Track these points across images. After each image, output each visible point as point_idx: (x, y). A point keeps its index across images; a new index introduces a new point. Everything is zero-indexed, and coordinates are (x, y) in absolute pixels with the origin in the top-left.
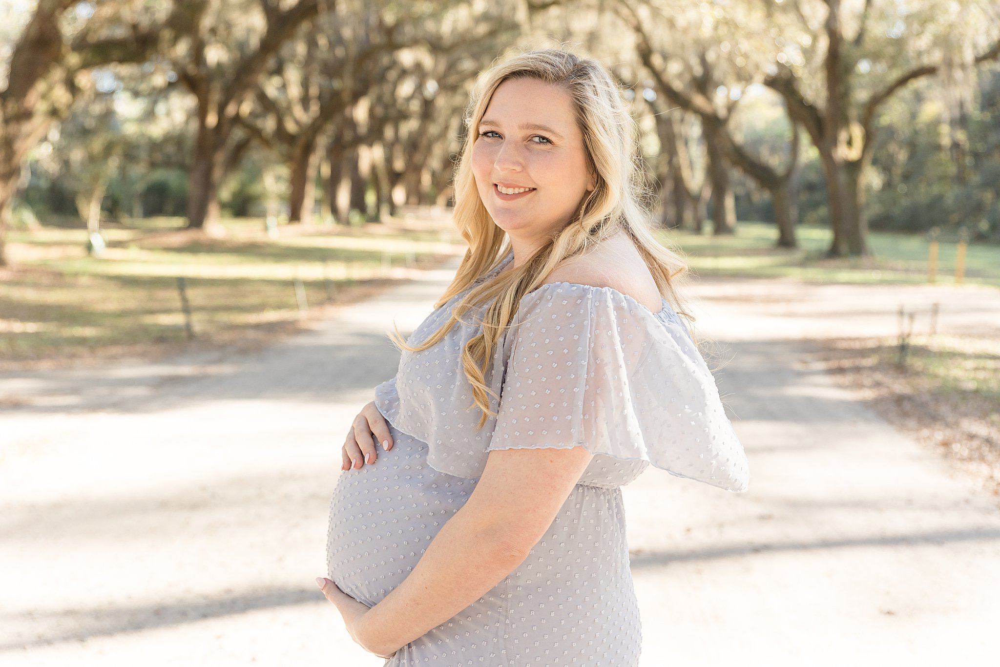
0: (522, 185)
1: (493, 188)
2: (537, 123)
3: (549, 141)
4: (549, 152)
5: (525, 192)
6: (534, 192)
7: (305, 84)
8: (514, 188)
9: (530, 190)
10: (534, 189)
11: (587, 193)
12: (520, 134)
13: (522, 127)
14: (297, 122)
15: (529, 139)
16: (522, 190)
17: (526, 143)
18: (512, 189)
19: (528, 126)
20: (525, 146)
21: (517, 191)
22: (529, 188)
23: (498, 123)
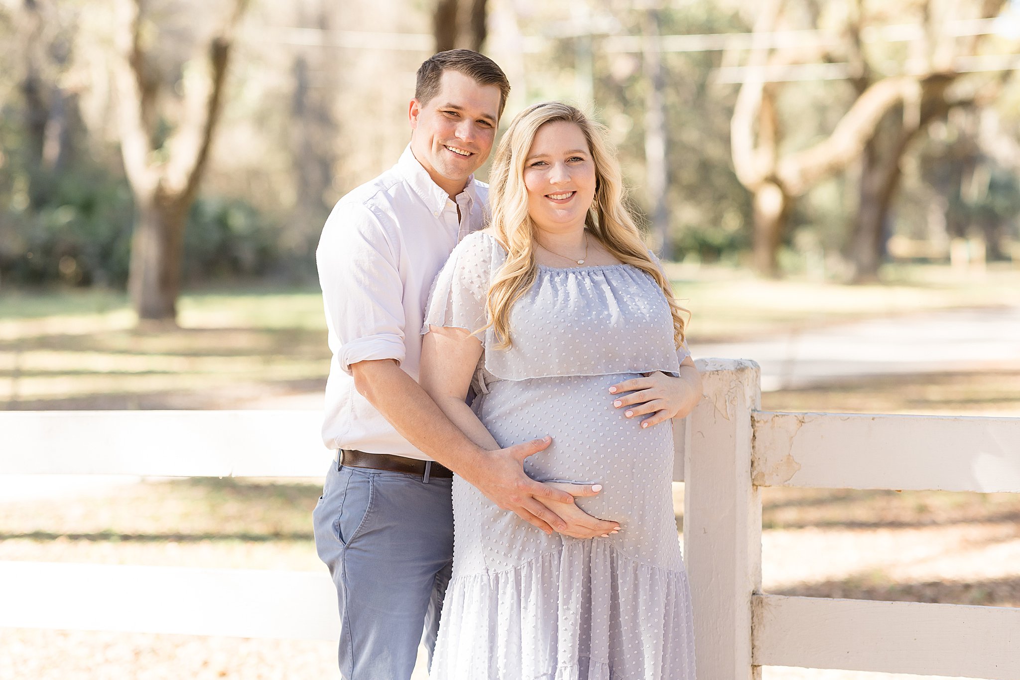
1: (546, 198)
3: (581, 159)
4: (582, 165)
6: (576, 194)
8: (566, 194)
12: (563, 158)
13: (566, 153)
16: (570, 194)
23: (543, 155)
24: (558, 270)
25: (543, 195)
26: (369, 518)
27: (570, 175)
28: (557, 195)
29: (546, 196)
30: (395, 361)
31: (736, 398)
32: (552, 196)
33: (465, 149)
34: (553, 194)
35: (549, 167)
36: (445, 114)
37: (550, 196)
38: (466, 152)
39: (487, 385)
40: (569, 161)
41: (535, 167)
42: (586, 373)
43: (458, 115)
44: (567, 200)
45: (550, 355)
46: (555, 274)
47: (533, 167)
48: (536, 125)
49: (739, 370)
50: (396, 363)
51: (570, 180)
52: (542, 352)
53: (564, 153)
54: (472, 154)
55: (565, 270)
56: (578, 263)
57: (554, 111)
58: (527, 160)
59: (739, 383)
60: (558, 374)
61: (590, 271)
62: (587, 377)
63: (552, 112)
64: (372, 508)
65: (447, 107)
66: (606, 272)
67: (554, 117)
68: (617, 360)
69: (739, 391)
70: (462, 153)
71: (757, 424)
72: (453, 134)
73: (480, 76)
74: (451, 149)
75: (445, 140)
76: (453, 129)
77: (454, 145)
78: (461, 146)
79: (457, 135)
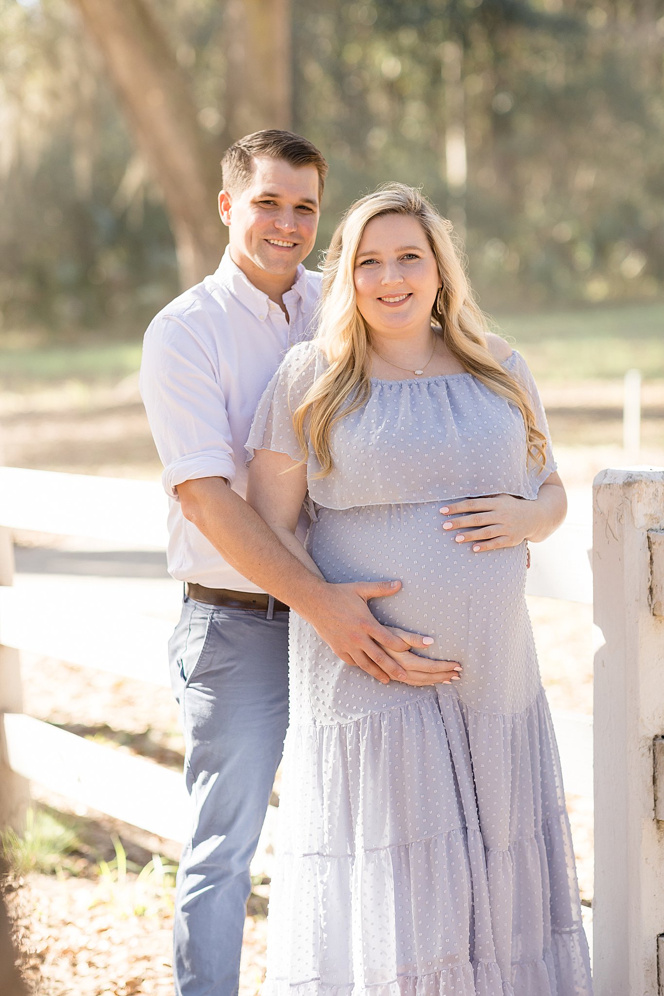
1: (379, 301)
3: (417, 257)
4: (419, 264)
5: (406, 298)
6: (412, 296)
8: (399, 297)
9: (408, 296)
10: (410, 294)
12: (395, 256)
13: (397, 250)
15: (401, 259)
16: (404, 297)
17: (398, 262)
18: (398, 297)
21: (402, 298)
23: (372, 253)
24: (391, 383)
25: (375, 298)
26: (204, 658)
27: (403, 276)
28: (389, 297)
29: (380, 299)
30: (226, 480)
31: (623, 516)
32: (384, 298)
33: (288, 240)
34: (386, 297)
35: (380, 266)
36: (262, 205)
37: (382, 299)
38: (289, 243)
39: (317, 512)
40: (403, 258)
41: (364, 266)
42: (416, 501)
43: (275, 204)
44: (401, 302)
45: (373, 481)
46: (386, 387)
47: (363, 266)
48: (365, 219)
49: (626, 484)
50: (226, 483)
51: (402, 281)
52: (365, 477)
53: (396, 250)
54: (295, 245)
55: (400, 382)
56: (416, 373)
57: (386, 203)
58: (356, 258)
59: (626, 499)
60: (383, 502)
61: (430, 382)
62: (416, 505)
63: (383, 204)
64: (208, 648)
65: (262, 196)
66: (450, 383)
67: (385, 209)
68: (453, 484)
69: (626, 509)
70: (285, 244)
71: (654, 547)
72: (272, 225)
73: (293, 158)
74: (272, 242)
75: (264, 233)
76: (271, 219)
77: (275, 237)
78: (282, 237)
79: (277, 226)
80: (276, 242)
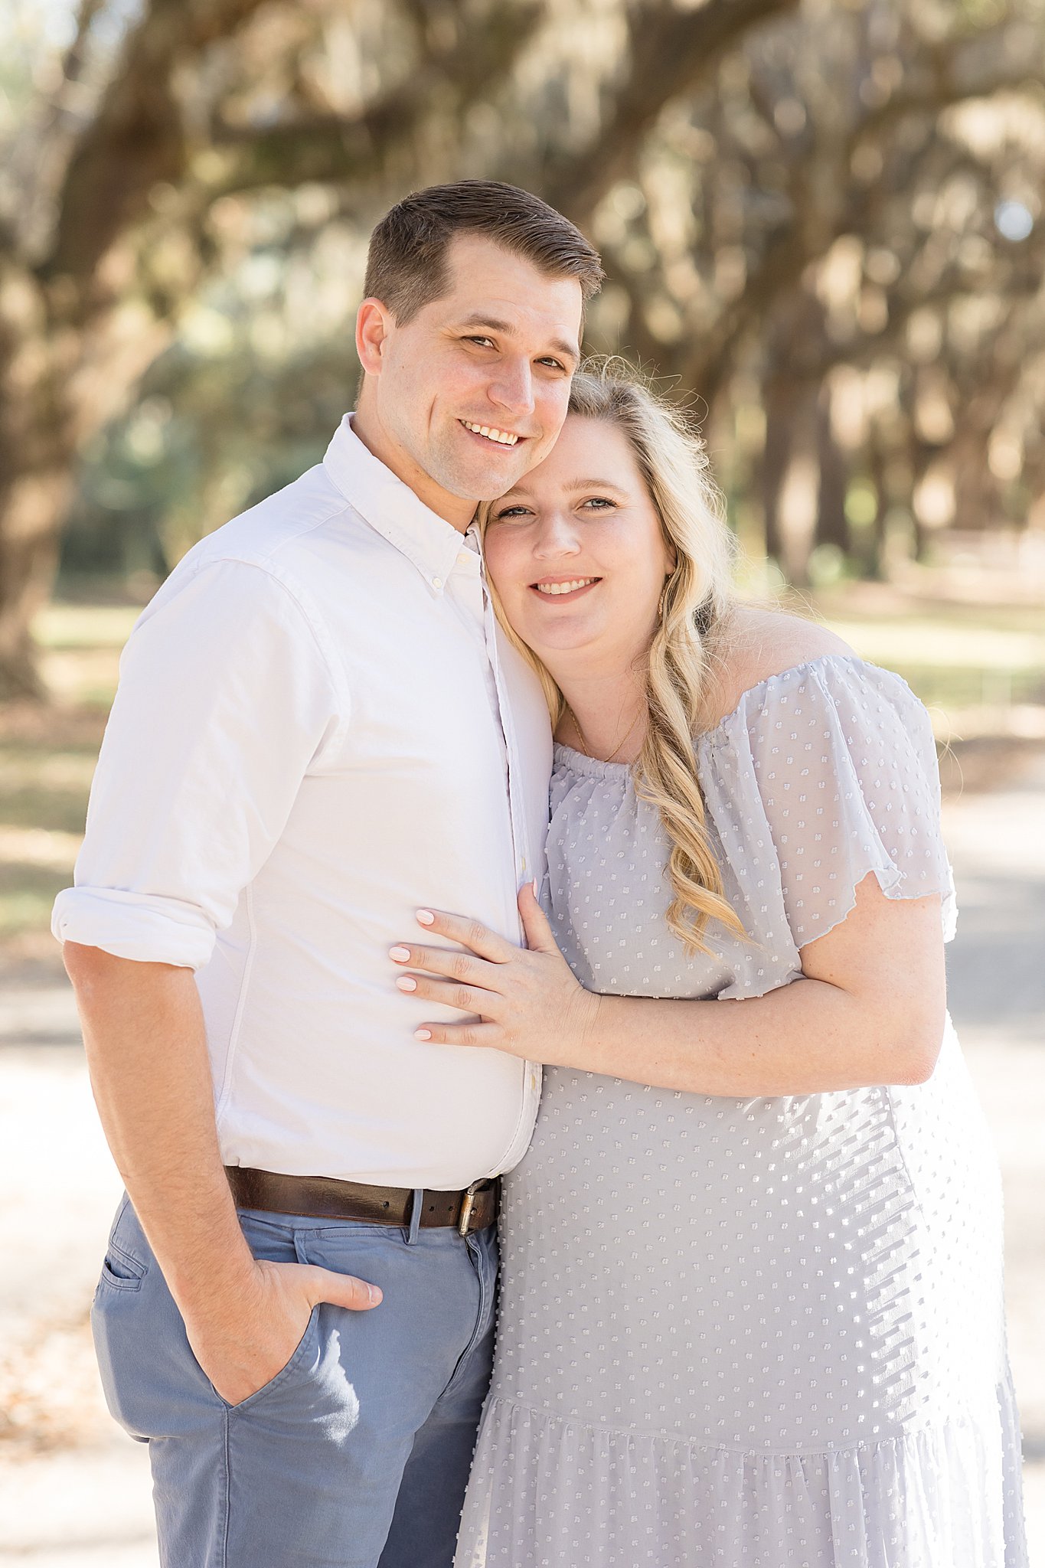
0: (582, 574)
1: (531, 592)
2: (591, 477)
4: (613, 518)
5: (586, 585)
6: (600, 583)
7: (704, 207)
9: (591, 583)
10: (598, 580)
11: (667, 578)
13: (566, 488)
14: (682, 308)
15: (579, 505)
16: (582, 583)
17: (575, 513)
18: (570, 584)
19: (578, 485)
20: (575, 516)
21: (575, 585)
22: (590, 579)
25: (525, 585)
29: (534, 587)
32: (542, 585)
35: (535, 520)
37: (539, 586)
40: (583, 506)
41: (506, 520)
47: (503, 519)
54: (521, 440)
72: (482, 392)
73: (548, 256)
74: (476, 429)
75: (462, 408)
76: (485, 380)
77: (486, 421)
78: (501, 423)
79: (496, 398)
80: (485, 432)
